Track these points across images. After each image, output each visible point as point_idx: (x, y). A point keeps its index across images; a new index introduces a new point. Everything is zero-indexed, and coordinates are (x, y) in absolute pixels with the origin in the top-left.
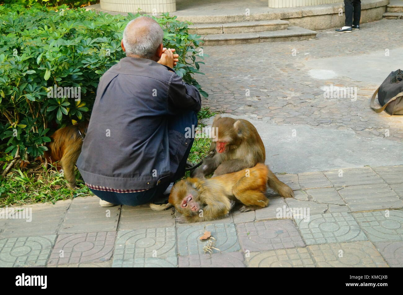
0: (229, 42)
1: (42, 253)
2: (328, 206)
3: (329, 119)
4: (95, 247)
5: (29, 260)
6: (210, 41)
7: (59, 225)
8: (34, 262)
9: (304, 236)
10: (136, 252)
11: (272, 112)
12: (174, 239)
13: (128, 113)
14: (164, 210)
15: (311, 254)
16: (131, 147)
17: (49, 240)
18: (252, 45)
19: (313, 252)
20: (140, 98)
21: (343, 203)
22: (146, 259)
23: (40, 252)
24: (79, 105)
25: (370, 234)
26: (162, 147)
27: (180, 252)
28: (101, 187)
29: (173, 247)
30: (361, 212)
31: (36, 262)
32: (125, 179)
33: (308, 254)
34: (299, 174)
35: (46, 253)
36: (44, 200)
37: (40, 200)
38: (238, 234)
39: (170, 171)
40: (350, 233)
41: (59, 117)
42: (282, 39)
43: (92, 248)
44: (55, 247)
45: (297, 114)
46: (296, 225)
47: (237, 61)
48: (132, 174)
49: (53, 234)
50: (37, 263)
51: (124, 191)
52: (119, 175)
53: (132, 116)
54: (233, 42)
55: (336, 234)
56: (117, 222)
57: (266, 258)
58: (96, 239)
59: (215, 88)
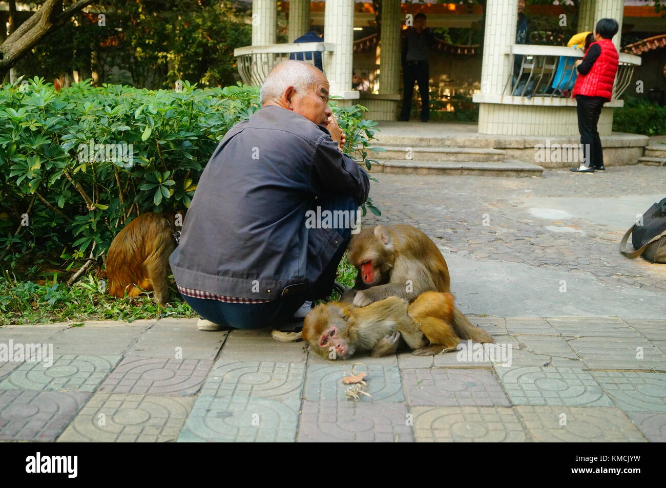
0: (420, 171)
1: (92, 377)
2: (551, 358)
3: (557, 260)
4: (176, 376)
5: (70, 383)
6: (392, 167)
7: (129, 346)
8: (78, 386)
9: (510, 393)
10: (238, 388)
11: (472, 246)
12: (301, 378)
13: (248, 178)
14: (293, 341)
15: (519, 417)
16: (246, 229)
17: (108, 361)
18: (452, 177)
19: (523, 414)
20: (269, 158)
21: (576, 357)
22: (251, 398)
23: (91, 375)
24: (189, 188)
25: (620, 400)
26: (297, 239)
27: (306, 395)
28: (198, 292)
29: (296, 389)
30: (606, 370)
31: (80, 387)
32: (235, 279)
33: (515, 417)
34: (507, 318)
35: (98, 377)
36: (116, 318)
37: (111, 317)
38: (404, 381)
39: (305, 277)
40: (585, 395)
41: (157, 201)
42: (494, 172)
43: (172, 378)
44: (114, 371)
45: (509, 250)
46: (497, 378)
47: (427, 190)
48: (245, 272)
49: (118, 355)
50: (82, 388)
51: (231, 300)
52: (225, 273)
53: (253, 183)
54: (425, 171)
55: (562, 395)
56: (218, 350)
57: (446, 415)
58: (180, 367)
59: (392, 215)
